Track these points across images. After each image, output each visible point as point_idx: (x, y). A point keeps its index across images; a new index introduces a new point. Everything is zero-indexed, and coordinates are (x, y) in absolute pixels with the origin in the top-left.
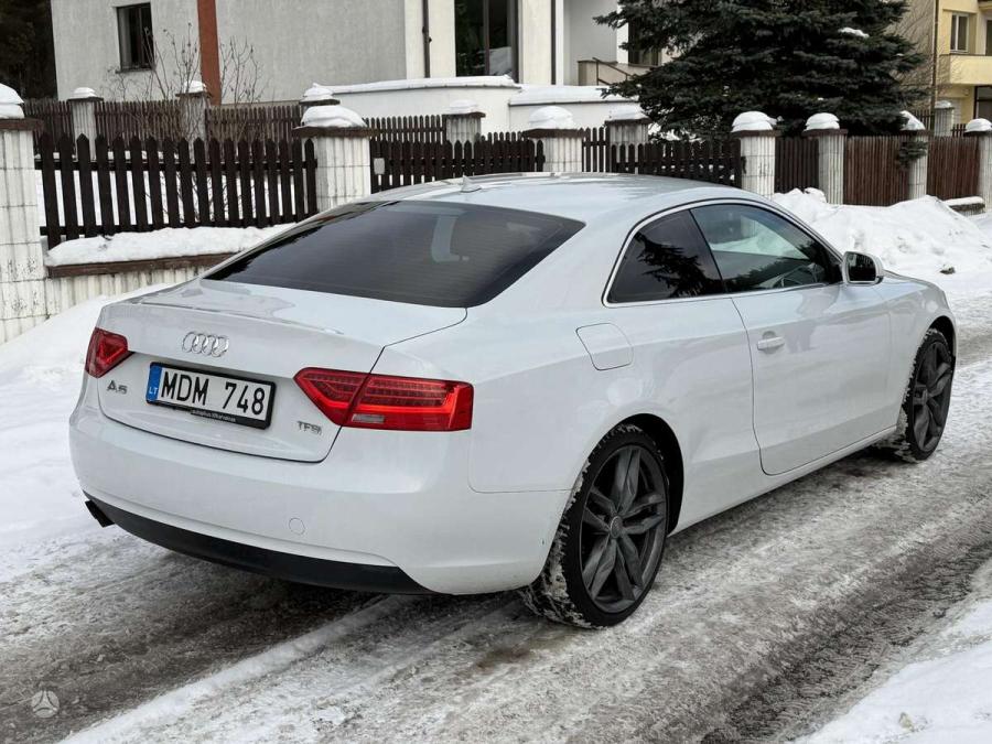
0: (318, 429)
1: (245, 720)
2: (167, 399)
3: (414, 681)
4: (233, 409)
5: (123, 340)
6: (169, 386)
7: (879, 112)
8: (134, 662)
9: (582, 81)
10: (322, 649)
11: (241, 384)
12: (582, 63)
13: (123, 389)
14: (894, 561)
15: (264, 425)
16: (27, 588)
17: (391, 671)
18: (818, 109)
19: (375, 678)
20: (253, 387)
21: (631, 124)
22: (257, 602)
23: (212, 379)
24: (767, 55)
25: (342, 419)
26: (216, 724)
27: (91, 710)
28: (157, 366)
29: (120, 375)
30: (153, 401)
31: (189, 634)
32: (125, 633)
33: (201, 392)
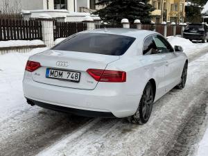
0: (92, 83)
1: (80, 147)
2: (52, 76)
3: (111, 137)
4: (69, 78)
5: (39, 64)
6: (52, 74)
7: (147, 20)
8: (44, 136)
9: (80, 11)
10: (87, 131)
11: (72, 73)
12: (80, 8)
13: (39, 75)
14: (190, 109)
15: (78, 82)
16: (10, 121)
17: (104, 135)
18: (136, 19)
19: (102, 137)
20: (75, 73)
21: (98, 21)
22: (64, 121)
23: (64, 72)
24: (125, 7)
25: (98, 80)
26: (73, 148)
27: (40, 147)
28: (48, 69)
29: (38, 71)
30: (47, 77)
31: (53, 129)
32: (39, 130)
33: (61, 75)
